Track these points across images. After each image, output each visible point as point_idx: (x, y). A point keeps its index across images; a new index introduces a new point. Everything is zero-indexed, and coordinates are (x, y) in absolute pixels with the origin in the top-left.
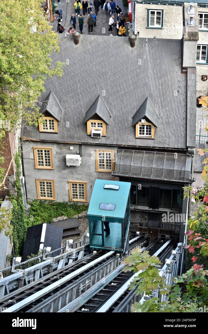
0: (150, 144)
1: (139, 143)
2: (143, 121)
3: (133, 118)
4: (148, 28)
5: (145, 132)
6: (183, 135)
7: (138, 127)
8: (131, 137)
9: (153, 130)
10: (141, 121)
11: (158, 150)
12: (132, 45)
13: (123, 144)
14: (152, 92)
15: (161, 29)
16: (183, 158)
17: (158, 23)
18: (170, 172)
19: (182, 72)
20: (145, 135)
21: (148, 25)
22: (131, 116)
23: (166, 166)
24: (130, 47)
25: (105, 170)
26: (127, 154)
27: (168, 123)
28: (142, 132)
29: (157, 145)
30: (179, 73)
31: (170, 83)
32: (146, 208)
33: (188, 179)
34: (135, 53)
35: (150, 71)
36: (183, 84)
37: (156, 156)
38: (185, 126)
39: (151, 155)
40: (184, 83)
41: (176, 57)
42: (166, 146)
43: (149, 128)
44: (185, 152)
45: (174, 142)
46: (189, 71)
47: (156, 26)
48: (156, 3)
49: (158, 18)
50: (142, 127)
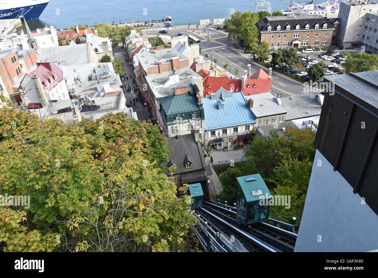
0: (191, 170)
1: (187, 171)
2: (188, 163)
4: (173, 133)
6: (201, 164)
7: (186, 165)
8: (184, 169)
11: (194, 171)
12: (177, 138)
13: (182, 172)
14: (187, 152)
15: (178, 132)
16: (203, 172)
18: (201, 178)
20: (189, 167)
22: (183, 162)
23: (198, 176)
24: (177, 140)
25: (177, 183)
26: (184, 175)
27: (195, 161)
30: (195, 144)
31: (192, 148)
33: (207, 178)
34: (179, 141)
35: (185, 146)
36: (197, 148)
37: (194, 173)
38: (201, 161)
41: (192, 139)
42: (197, 169)
43: (190, 165)
44: (203, 170)
45: (199, 167)
46: (198, 143)
47: (176, 132)
48: (174, 124)
49: (176, 129)
50: (188, 165)
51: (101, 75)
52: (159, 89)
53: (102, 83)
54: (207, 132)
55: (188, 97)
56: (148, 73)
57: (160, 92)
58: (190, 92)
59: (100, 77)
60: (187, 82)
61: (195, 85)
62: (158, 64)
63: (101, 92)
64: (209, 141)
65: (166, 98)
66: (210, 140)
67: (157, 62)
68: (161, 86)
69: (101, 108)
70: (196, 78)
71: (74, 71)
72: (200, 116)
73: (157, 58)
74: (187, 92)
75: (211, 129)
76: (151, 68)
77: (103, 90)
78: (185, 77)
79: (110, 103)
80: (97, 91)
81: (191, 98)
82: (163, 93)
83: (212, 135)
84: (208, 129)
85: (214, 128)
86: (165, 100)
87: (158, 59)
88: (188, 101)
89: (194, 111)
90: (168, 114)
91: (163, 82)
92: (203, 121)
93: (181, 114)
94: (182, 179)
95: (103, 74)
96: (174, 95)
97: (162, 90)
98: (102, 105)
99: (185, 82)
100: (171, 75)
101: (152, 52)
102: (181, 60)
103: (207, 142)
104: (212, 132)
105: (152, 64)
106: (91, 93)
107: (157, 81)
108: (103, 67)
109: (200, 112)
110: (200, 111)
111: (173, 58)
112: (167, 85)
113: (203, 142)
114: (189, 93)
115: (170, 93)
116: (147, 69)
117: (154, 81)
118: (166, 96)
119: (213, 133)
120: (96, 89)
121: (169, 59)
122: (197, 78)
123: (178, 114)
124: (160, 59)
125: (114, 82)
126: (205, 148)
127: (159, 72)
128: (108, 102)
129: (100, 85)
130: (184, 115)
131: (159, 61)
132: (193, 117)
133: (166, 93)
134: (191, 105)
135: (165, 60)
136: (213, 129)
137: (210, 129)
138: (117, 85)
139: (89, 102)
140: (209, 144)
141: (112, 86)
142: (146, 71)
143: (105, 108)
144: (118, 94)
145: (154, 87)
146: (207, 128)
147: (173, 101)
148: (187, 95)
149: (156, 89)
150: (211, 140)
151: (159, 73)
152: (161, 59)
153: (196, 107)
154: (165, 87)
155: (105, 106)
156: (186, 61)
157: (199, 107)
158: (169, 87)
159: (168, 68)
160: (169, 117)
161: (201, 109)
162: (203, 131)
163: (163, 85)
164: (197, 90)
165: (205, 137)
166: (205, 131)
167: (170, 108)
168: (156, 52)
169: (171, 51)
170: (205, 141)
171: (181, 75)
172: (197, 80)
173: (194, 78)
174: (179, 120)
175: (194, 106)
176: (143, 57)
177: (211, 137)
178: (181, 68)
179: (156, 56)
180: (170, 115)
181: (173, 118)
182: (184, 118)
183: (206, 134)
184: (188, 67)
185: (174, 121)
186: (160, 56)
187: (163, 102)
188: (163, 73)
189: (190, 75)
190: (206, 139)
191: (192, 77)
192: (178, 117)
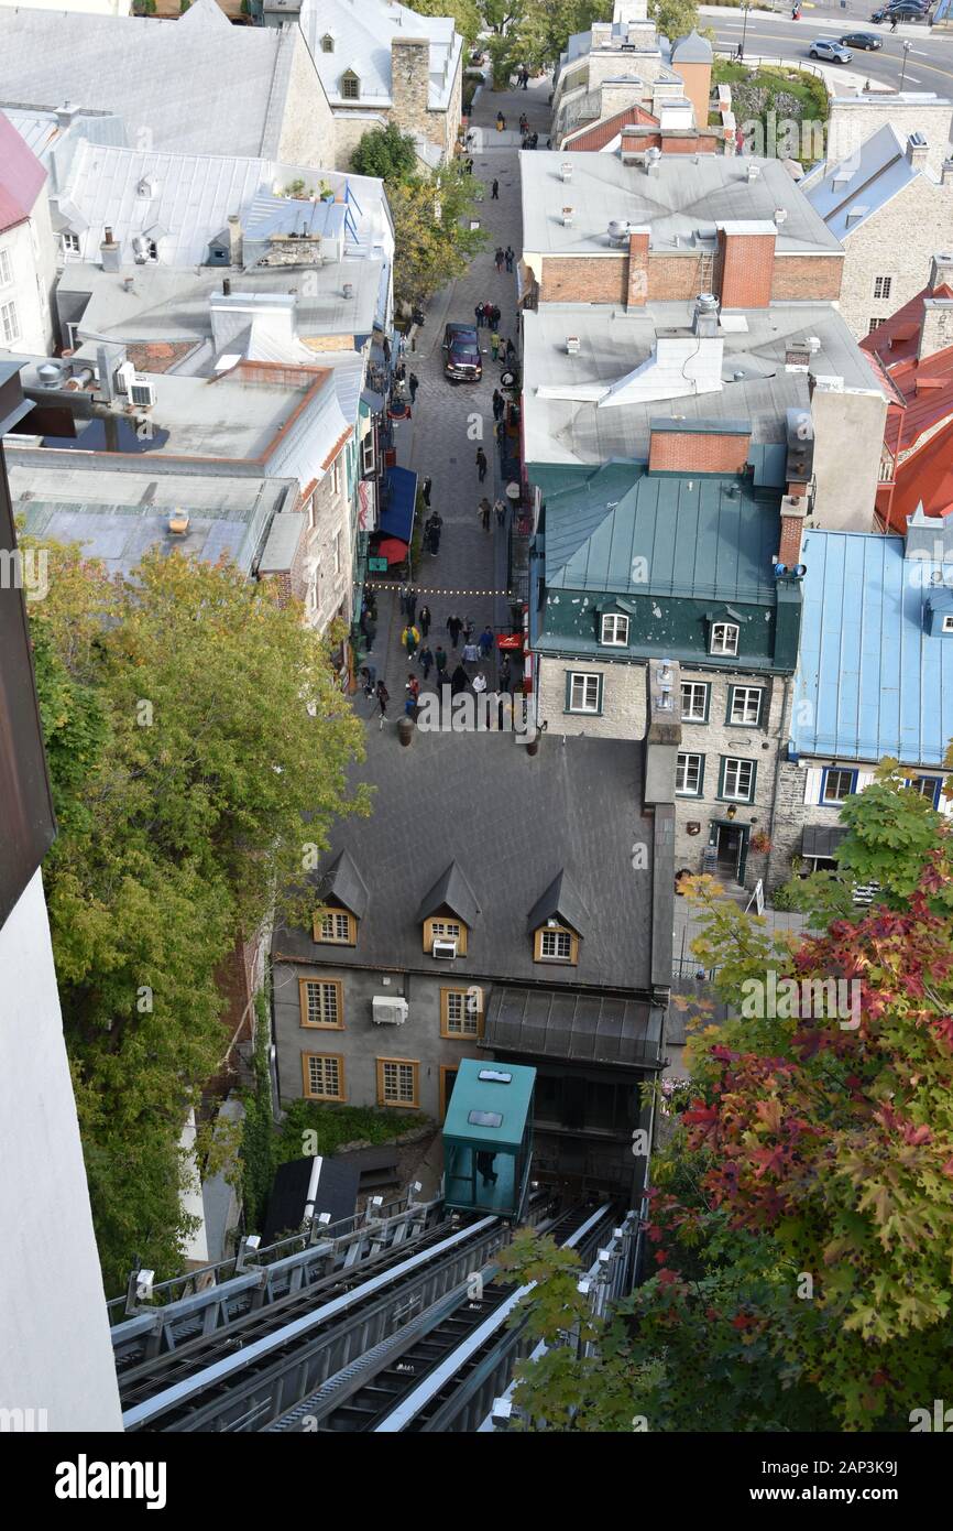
0: (567, 976)
1: (541, 974)
2: (552, 924)
3: (529, 916)
4: (567, 712)
5: (556, 949)
6: (643, 957)
7: (540, 938)
8: (524, 961)
9: (574, 946)
10: (546, 924)
11: (584, 991)
12: (532, 750)
13: (506, 974)
14: (574, 857)
15: (599, 714)
16: (639, 1010)
17: (591, 701)
18: (613, 1044)
19: (643, 814)
20: (556, 955)
21: (568, 707)
22: (526, 911)
23: (601, 1028)
24: (526, 755)
25: (462, 1034)
26: (513, 999)
27: (610, 930)
28: (548, 949)
29: (584, 980)
30: (637, 817)
31: (615, 837)
32: (555, 1126)
33: (653, 1061)
34: (538, 767)
35: (571, 810)
36: (644, 841)
37: (578, 1004)
38: (647, 937)
39: (570, 1003)
40: (647, 838)
41: (630, 779)
42: (604, 982)
43: (565, 939)
44: (646, 997)
45: (619, 974)
46: (659, 811)
47: (586, 708)
48: (586, 657)
49: (591, 692)
50: (549, 936)
51: (269, 244)
52: (576, 407)
53: (249, 296)
54: (802, 763)
55: (732, 505)
56: (545, 292)
57: (568, 428)
58: (751, 468)
59: (262, 253)
60: (768, 400)
62: (627, 247)
63: (229, 350)
64: (805, 829)
65: (589, 473)
66: (812, 821)
67: (622, 228)
68: (594, 392)
69: (171, 449)
70: (840, 390)
71: (141, 188)
72: (765, 642)
73: (649, 203)
74: (734, 465)
75: (830, 751)
76: (570, 263)
77: (242, 341)
78: (770, 368)
79: (239, 429)
80: (212, 338)
81: (747, 510)
82: (584, 440)
83: (831, 793)
84: (808, 749)
85: (850, 753)
86: (574, 492)
87: (651, 213)
88: (720, 524)
89: (734, 604)
90: (553, 582)
91: (616, 367)
92: (778, 684)
93: (644, 601)
94: (491, 1018)
95: (285, 243)
96: (645, 469)
97: (591, 418)
98: (188, 429)
99: (753, 402)
100: (673, 333)
101: (628, 163)
102: (784, 248)
103: (785, 835)
104: (833, 775)
105: (591, 238)
106: (171, 345)
107: (585, 354)
108: (317, 196)
109: (773, 618)
110: (774, 609)
111: (732, 228)
112: (634, 394)
113: (762, 824)
114: (746, 477)
115: (629, 447)
116: (546, 263)
117: (565, 351)
118: (592, 459)
119: (840, 780)
120: (203, 324)
121: (708, 227)
122: (849, 391)
123: (625, 596)
124: (661, 212)
125: (331, 303)
126: (767, 865)
127: (625, 302)
128: (230, 421)
129: (233, 303)
130: (658, 613)
131: (634, 230)
132: (719, 642)
133: (607, 442)
134: (728, 556)
135: (687, 226)
136: (842, 752)
137: (820, 750)
138: (339, 327)
139: (121, 392)
140: (796, 853)
141: (307, 328)
142: (538, 279)
143: (190, 454)
144: (304, 380)
145: (546, 393)
146: (807, 740)
147: (623, 506)
148: (727, 483)
149: (555, 404)
150: (818, 828)
151: (618, 308)
152: (670, 214)
153: (759, 580)
154: (614, 401)
155: (196, 441)
156: (825, 263)
157: (774, 584)
158: (642, 411)
159: (689, 286)
160: (557, 601)
161: (780, 599)
162: (772, 751)
163: (605, 390)
164: (796, 470)
165: (780, 797)
166: (784, 756)
167: (584, 549)
168: (655, 165)
169: (757, 180)
170: (771, 824)
171: (757, 348)
172: (848, 406)
173: (828, 385)
174: (621, 635)
175: (749, 573)
176: (562, 180)
177: (821, 803)
178: (778, 304)
179: (647, 195)
180: (566, 593)
181: (583, 617)
182: (657, 632)
183: (792, 777)
184: (829, 308)
185: (586, 636)
186: (675, 194)
187: (562, 496)
188: (649, 314)
189: (803, 358)
190: (786, 811)
191: (819, 379)
192: (616, 616)
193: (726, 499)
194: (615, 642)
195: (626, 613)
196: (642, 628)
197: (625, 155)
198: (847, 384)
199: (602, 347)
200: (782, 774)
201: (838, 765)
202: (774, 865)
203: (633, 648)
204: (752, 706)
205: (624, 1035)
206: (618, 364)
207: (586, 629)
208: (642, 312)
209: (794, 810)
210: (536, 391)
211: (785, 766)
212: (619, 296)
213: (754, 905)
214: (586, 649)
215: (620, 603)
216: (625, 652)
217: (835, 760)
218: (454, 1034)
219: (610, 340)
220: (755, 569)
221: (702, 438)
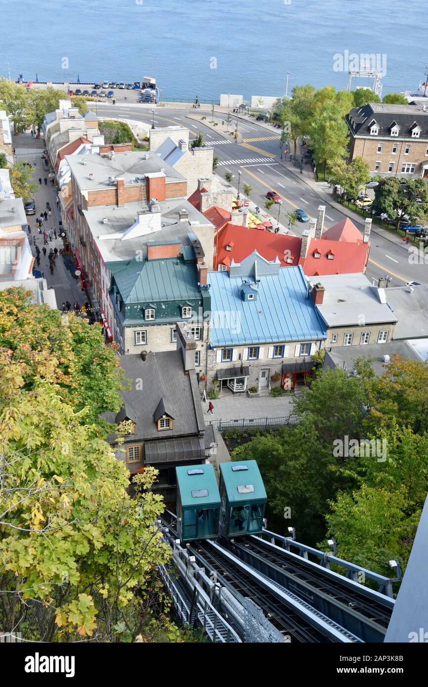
0: (170, 433)
1: (161, 435)
2: (164, 417)
3: (154, 416)
4: (135, 345)
5: (165, 425)
7: (159, 422)
8: (154, 431)
9: (171, 423)
10: (162, 417)
11: (176, 438)
12: (144, 359)
13: (149, 437)
14: (165, 393)
15: (146, 344)
16: (196, 440)
17: (143, 340)
18: (190, 453)
19: (185, 374)
20: (165, 427)
21: (135, 343)
22: (152, 414)
23: (185, 449)
24: (142, 362)
25: (135, 461)
26: (152, 445)
27: (181, 415)
28: (162, 426)
29: (176, 434)
30: (183, 376)
31: (177, 384)
32: (167, 486)
33: (204, 456)
34: (147, 365)
35: (161, 377)
36: (187, 384)
37: (175, 442)
38: (194, 415)
39: (172, 442)
40: (188, 382)
41: (179, 363)
42: (183, 433)
43: (168, 421)
44: (197, 435)
45: (188, 429)
46: (190, 373)
47: (142, 343)
48: (141, 325)
49: (143, 337)
50: (162, 421)
52: (114, 241)
54: (215, 349)
55: (178, 267)
56: (90, 203)
57: (114, 249)
58: (182, 255)
60: (178, 232)
61: (196, 241)
62: (116, 185)
64: (217, 371)
65: (128, 263)
66: (219, 368)
67: (113, 179)
68: (119, 236)
70: (199, 226)
73: (115, 170)
74: (176, 255)
75: (224, 344)
76: (97, 193)
78: (174, 221)
81: (184, 269)
82: (120, 252)
83: (225, 358)
84: (217, 344)
85: (230, 343)
86: (123, 270)
87: (117, 173)
88: (176, 274)
89: (189, 300)
90: (127, 301)
91: (125, 226)
92: (205, 324)
93: (159, 303)
94: (147, 453)
96: (147, 260)
97: (120, 244)
99: (173, 233)
100: (144, 213)
101: (104, 157)
102: (168, 181)
103: (211, 374)
104: (225, 351)
105: (101, 183)
107: (110, 223)
109: (202, 302)
110: (202, 300)
111: (151, 175)
112: (133, 234)
113: (204, 372)
114: (181, 258)
116: (89, 193)
117: (102, 223)
118: (126, 258)
119: (227, 353)
121: (141, 176)
122: (202, 225)
123: (152, 303)
124: (121, 173)
125: (8, 215)
126: (206, 385)
127: (117, 204)
130: (164, 307)
131: (118, 179)
132: (185, 314)
133: (127, 252)
134: (182, 284)
135: (133, 177)
136: (227, 344)
137: (221, 344)
138: (14, 223)
140: (216, 378)
142: (87, 199)
144: (15, 243)
145: (102, 238)
146: (215, 341)
147: (143, 273)
148: (175, 261)
149: (106, 241)
150: (221, 370)
151: (115, 206)
152: (123, 173)
153: (194, 291)
154: (126, 238)
156: (181, 184)
157: (200, 292)
158: (137, 240)
159: (138, 196)
160: (129, 308)
161: (204, 296)
162: (205, 347)
163: (122, 235)
164: (199, 253)
165: (209, 362)
166: (210, 348)
167: (134, 288)
168: (113, 157)
169: (149, 159)
170: (206, 371)
171: (165, 214)
172: (202, 231)
173: (195, 224)
174: (152, 316)
175: (190, 289)
176: (83, 164)
177: (222, 362)
178: (167, 199)
179: (113, 167)
180: (132, 305)
181: (139, 312)
182: (164, 313)
183: (212, 354)
184: (184, 199)
185: (140, 318)
186: (123, 166)
187: (119, 272)
188: (126, 207)
189: (186, 216)
190: (211, 366)
191: (191, 223)
192: (150, 310)
193: (176, 266)
194: (151, 319)
195: (153, 308)
196: (159, 313)
197: (101, 154)
198: (201, 223)
199: (114, 220)
200: (209, 354)
201: (226, 348)
202: (208, 384)
203: (157, 320)
204: (197, 333)
205: (193, 449)
206: (122, 225)
207: (140, 316)
208: (123, 207)
209: (213, 365)
210: (98, 237)
211: (209, 351)
212: (115, 202)
213: (204, 399)
214: (141, 323)
215: (151, 305)
216: (154, 322)
217: (225, 347)
218: (132, 461)
219: (115, 217)
220: (192, 288)
221: (165, 246)
